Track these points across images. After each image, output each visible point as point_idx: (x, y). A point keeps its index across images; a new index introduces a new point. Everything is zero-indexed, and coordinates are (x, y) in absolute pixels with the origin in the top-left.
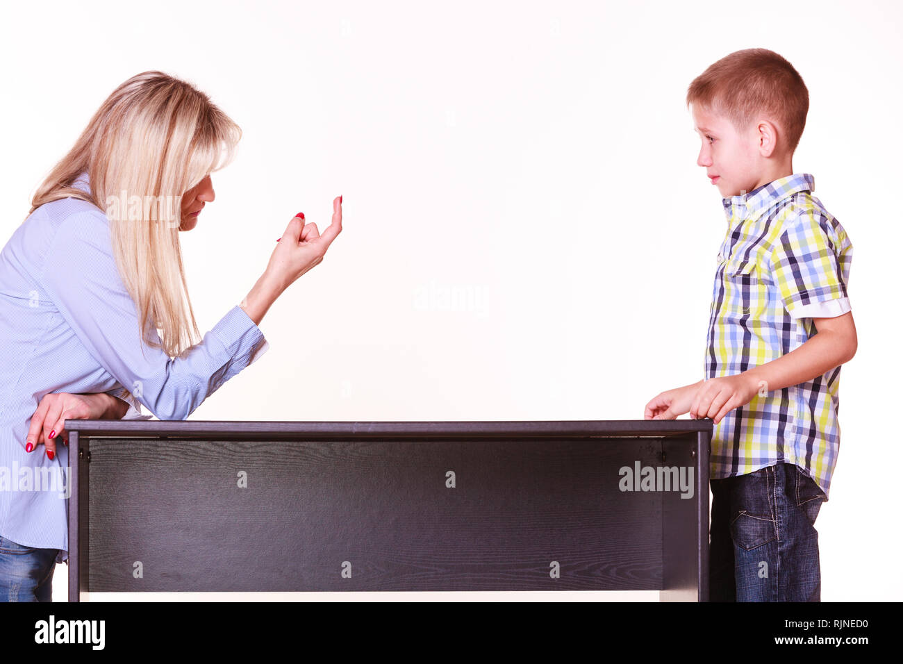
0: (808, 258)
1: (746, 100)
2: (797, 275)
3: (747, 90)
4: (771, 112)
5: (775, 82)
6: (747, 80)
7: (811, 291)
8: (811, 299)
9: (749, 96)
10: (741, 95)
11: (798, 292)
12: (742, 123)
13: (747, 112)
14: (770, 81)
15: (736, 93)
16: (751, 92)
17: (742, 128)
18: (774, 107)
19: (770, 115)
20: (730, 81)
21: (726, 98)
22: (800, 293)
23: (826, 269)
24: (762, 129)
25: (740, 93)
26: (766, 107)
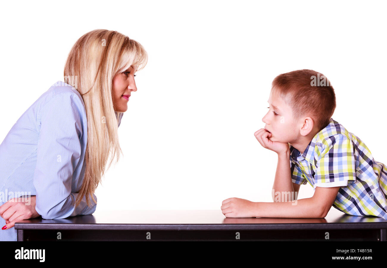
0: (340, 155)
1: (305, 102)
2: (331, 164)
3: (308, 97)
4: (315, 114)
5: (324, 99)
6: (310, 92)
7: (336, 174)
8: (335, 179)
9: (308, 101)
10: (304, 98)
11: (329, 174)
12: (298, 114)
13: (302, 109)
14: (321, 98)
15: (302, 96)
16: (310, 99)
17: (297, 116)
18: (317, 112)
19: (314, 115)
20: (301, 88)
21: (295, 96)
22: (330, 175)
23: (348, 162)
24: (306, 121)
25: (304, 97)
26: (314, 111)
